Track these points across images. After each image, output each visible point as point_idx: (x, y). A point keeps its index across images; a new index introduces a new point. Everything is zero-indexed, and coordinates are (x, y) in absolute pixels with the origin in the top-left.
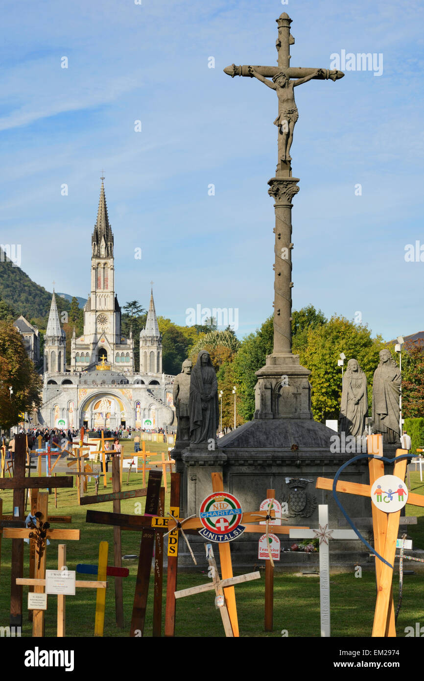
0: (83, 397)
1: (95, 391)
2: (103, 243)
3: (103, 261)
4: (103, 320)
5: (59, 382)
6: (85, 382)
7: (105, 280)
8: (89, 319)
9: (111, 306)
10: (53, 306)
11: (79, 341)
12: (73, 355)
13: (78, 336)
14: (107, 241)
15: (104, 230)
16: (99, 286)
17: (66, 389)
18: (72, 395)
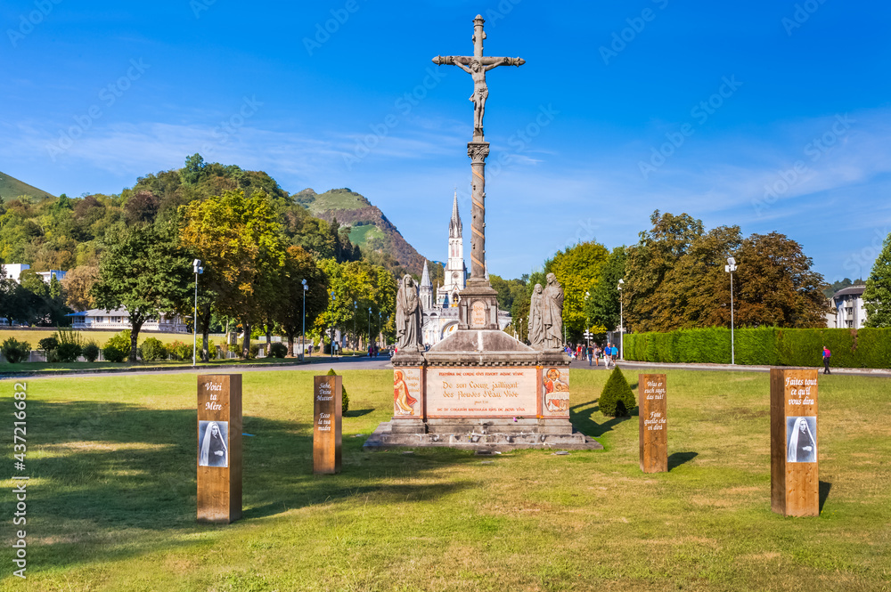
0: (443, 324)
1: (450, 320)
2: (456, 228)
3: (455, 240)
4: (456, 276)
5: (429, 315)
6: (445, 314)
7: (458, 252)
8: (448, 275)
9: (461, 268)
10: (425, 268)
11: (441, 289)
12: (438, 298)
13: (441, 286)
14: (458, 228)
15: (456, 220)
16: (453, 255)
17: (432, 319)
18: (436, 322)
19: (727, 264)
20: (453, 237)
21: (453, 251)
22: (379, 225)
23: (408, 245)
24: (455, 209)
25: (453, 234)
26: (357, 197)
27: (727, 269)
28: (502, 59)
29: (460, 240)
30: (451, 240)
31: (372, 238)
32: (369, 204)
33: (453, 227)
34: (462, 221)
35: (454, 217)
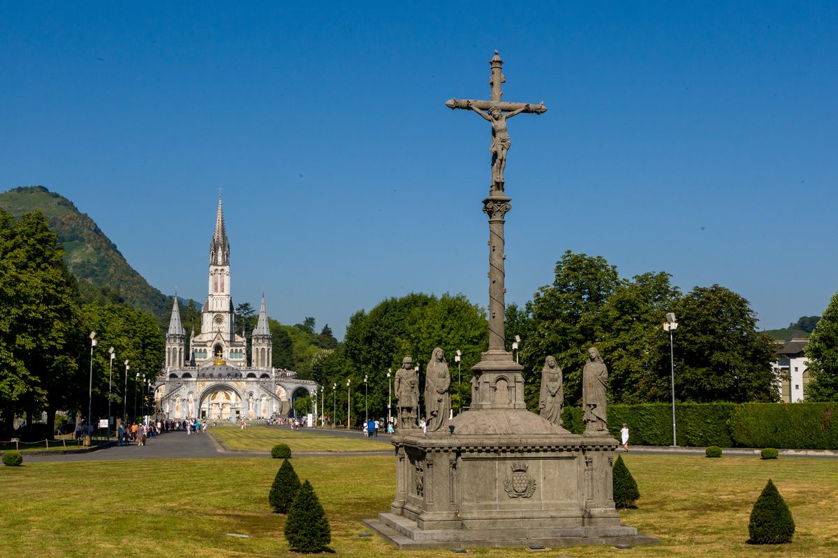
0: (202, 390)
1: (213, 384)
2: (220, 251)
3: (220, 268)
4: (219, 321)
5: (180, 376)
6: (204, 376)
7: (222, 285)
8: (207, 319)
9: (227, 308)
11: (197, 339)
12: (191, 352)
13: (196, 335)
14: (223, 250)
15: (221, 240)
16: (216, 290)
17: (186, 383)
18: (191, 387)
19: (666, 321)
20: (215, 264)
21: (216, 284)
22: (89, 241)
23: (133, 271)
24: (219, 224)
25: (216, 259)
26: (58, 200)
27: (666, 327)
28: (523, 105)
29: (227, 268)
30: (212, 268)
31: (78, 260)
32: (76, 210)
33: (216, 250)
34: (230, 241)
35: (218, 235)
